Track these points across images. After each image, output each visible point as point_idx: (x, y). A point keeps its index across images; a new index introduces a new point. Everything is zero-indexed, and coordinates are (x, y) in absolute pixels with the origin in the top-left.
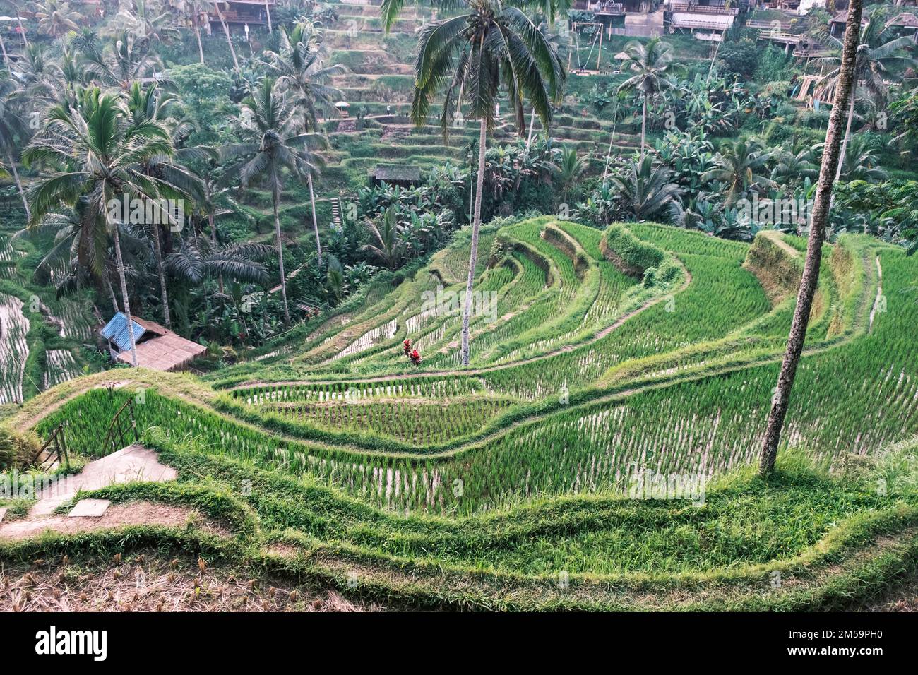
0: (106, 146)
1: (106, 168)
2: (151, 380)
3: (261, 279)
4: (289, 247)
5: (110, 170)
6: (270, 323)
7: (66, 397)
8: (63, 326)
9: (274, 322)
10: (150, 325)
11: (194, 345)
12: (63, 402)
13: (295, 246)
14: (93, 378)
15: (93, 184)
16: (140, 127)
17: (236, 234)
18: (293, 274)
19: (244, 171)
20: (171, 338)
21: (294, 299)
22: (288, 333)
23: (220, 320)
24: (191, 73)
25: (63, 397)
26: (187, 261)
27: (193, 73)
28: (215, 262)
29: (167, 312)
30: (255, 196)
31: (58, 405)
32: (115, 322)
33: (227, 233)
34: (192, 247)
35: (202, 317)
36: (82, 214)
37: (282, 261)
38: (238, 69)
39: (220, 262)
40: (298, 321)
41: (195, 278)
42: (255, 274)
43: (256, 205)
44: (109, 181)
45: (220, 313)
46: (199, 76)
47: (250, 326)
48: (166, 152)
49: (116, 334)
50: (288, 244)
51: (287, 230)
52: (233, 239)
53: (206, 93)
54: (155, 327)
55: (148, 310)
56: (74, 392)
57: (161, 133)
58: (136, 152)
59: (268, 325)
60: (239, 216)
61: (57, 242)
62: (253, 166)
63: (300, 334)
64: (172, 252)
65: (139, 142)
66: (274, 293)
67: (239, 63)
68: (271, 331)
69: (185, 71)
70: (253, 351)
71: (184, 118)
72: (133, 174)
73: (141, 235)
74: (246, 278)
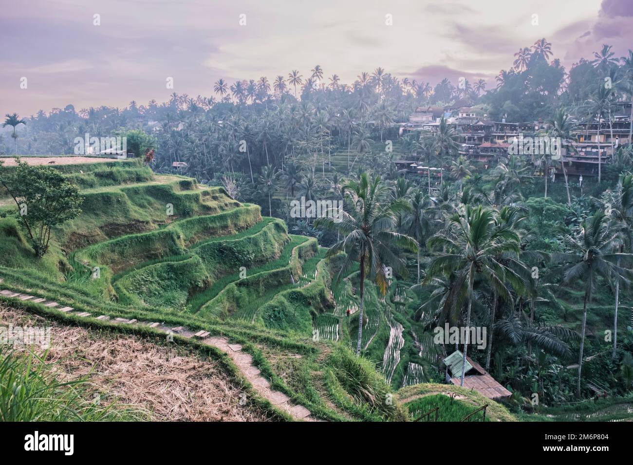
0: (478, 241)
1: (475, 255)
2: (480, 402)
3: (564, 354)
4: (588, 337)
5: (477, 256)
6: (563, 391)
7: (424, 394)
8: (422, 349)
9: (567, 392)
10: (476, 365)
11: (503, 389)
12: (422, 396)
13: (594, 337)
14: (442, 387)
15: (465, 263)
16: (502, 232)
17: (547, 318)
18: (589, 359)
19: (567, 273)
20: (488, 378)
21: (585, 379)
22: (577, 404)
23: (524, 377)
24: (540, 203)
25: (422, 393)
26: (512, 327)
27: (542, 203)
28: (531, 333)
29: (489, 359)
30: (567, 293)
31: (418, 397)
32: (454, 356)
33: (541, 316)
34: (517, 319)
35: (511, 371)
36: (452, 282)
37: (582, 346)
38: (570, 204)
39: (535, 334)
40: (587, 397)
41: (515, 340)
42: (560, 349)
43: (566, 300)
44: (475, 263)
45: (525, 371)
46: (546, 205)
47: (548, 389)
48: (515, 250)
49: (453, 364)
50: (588, 334)
51: (590, 323)
52: (544, 320)
53: (549, 217)
54: (479, 368)
55: (474, 355)
56: (429, 391)
57: (516, 238)
58: (496, 247)
59: (561, 393)
60: (554, 305)
61: (433, 296)
62: (575, 270)
63: (588, 408)
64: (502, 319)
65: (499, 241)
66: (570, 369)
67: (571, 200)
68: (563, 398)
69: (537, 202)
70: (546, 409)
71: (530, 231)
72: (491, 261)
73: (484, 303)
74: (552, 350)
